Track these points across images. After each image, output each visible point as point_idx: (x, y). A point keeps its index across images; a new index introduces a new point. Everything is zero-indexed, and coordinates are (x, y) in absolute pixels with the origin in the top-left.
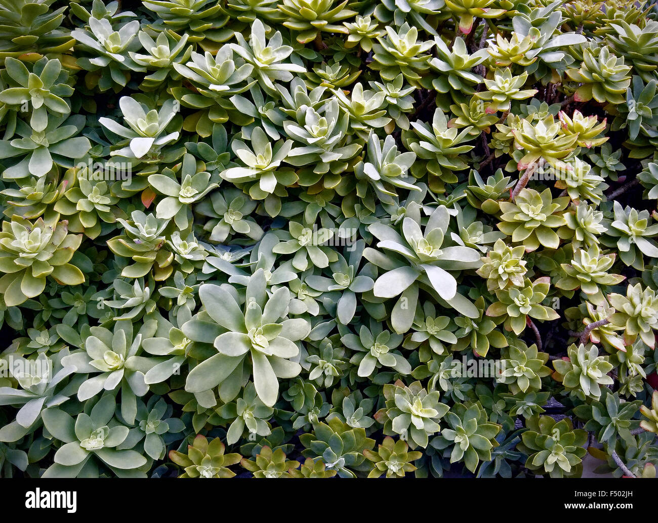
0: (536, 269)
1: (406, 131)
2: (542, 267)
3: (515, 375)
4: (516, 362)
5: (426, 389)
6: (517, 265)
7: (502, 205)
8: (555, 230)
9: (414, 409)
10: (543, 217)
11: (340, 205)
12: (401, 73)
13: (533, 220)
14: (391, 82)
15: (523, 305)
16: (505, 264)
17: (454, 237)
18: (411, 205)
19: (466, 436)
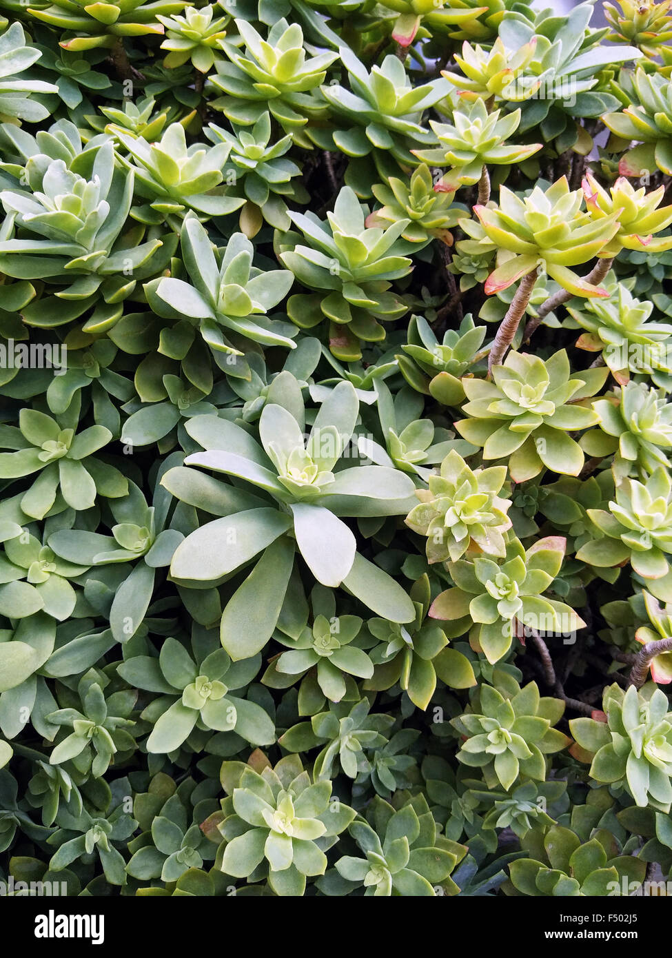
0: (541, 519)
1: (283, 233)
2: (554, 517)
3: (489, 750)
4: (493, 723)
5: (310, 774)
6: (488, 508)
7: (470, 385)
8: (576, 436)
9: (275, 820)
10: (549, 408)
11: (131, 376)
12: (268, 109)
13: (527, 414)
14: (249, 129)
15: (506, 596)
16: (459, 504)
17: (366, 446)
18: (282, 379)
19: (388, 872)
